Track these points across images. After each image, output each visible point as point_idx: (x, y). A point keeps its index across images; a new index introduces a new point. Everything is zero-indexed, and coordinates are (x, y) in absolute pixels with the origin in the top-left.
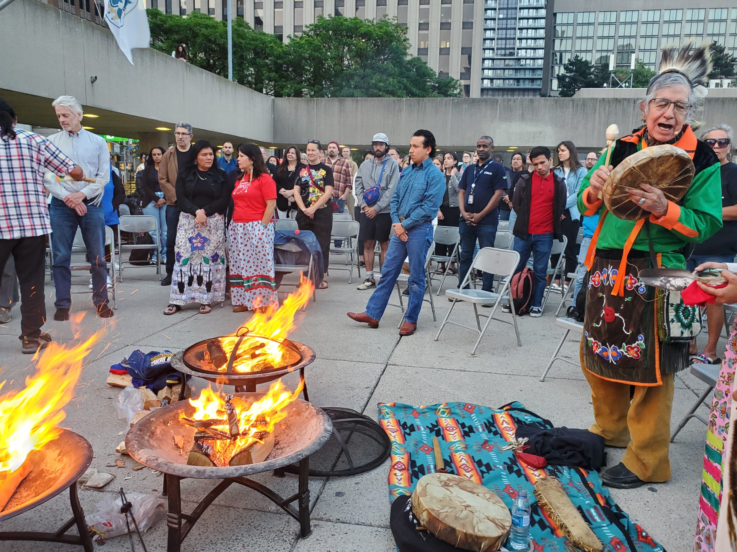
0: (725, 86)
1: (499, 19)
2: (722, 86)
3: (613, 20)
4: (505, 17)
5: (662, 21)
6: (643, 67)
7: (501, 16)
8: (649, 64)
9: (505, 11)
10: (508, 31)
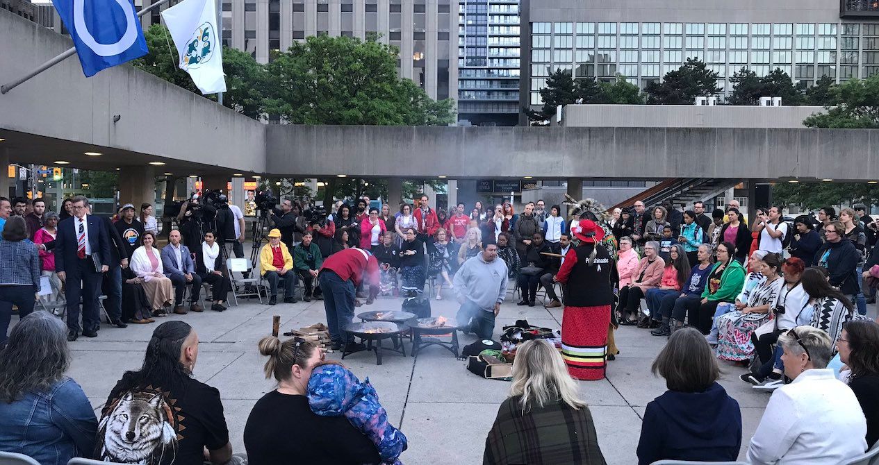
0: (711, 104)
1: (468, 25)
2: (708, 104)
3: (592, 31)
4: (475, 23)
5: (640, 34)
6: (625, 81)
7: (470, 22)
8: (631, 77)
9: (474, 17)
10: (479, 39)
